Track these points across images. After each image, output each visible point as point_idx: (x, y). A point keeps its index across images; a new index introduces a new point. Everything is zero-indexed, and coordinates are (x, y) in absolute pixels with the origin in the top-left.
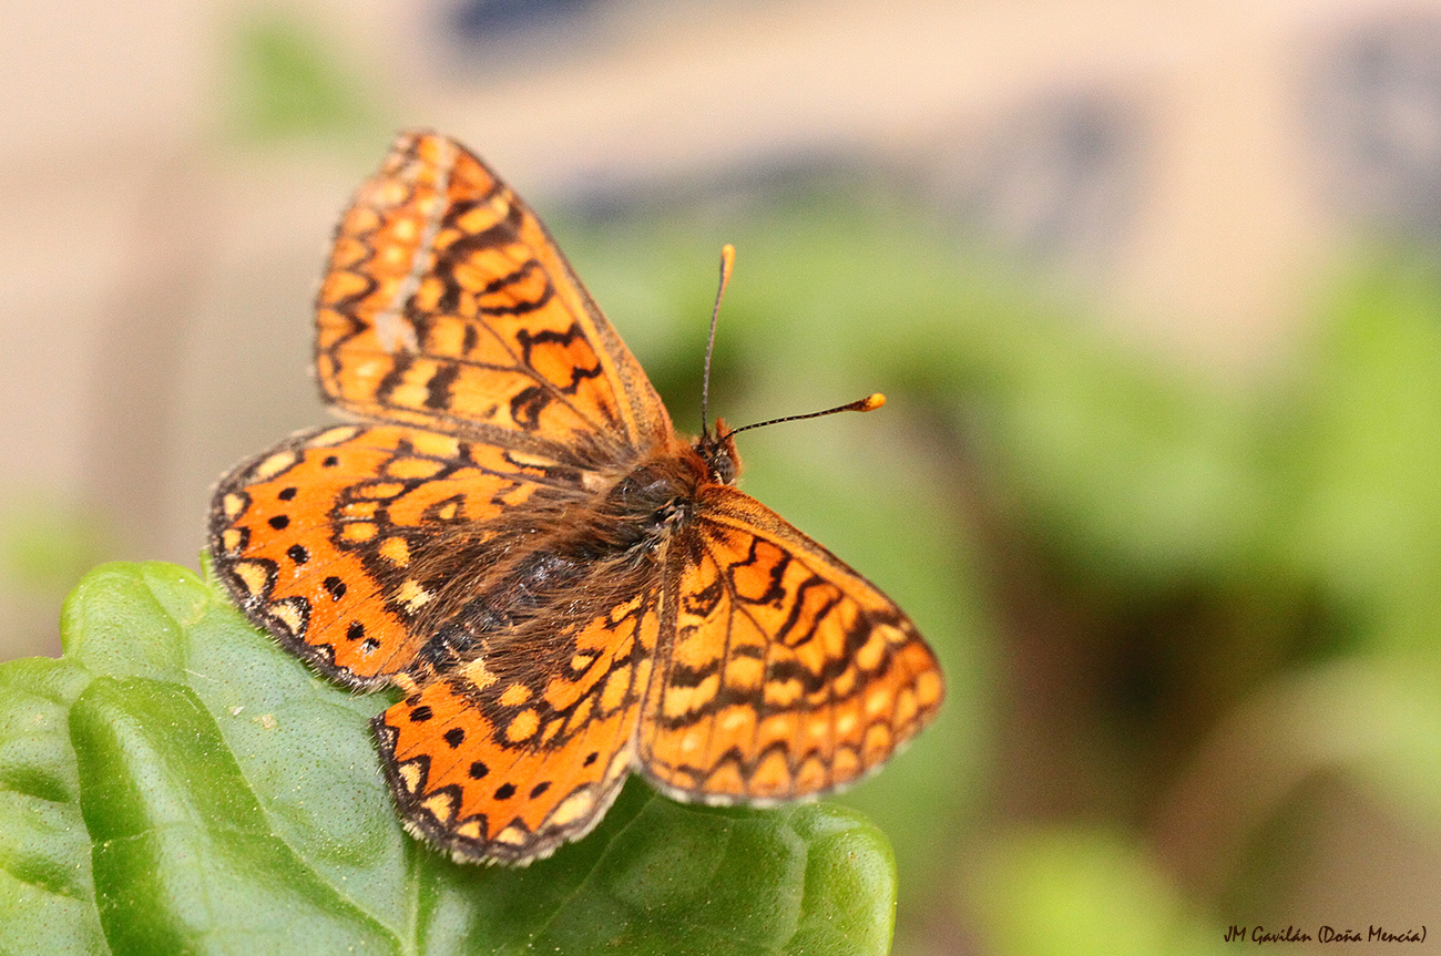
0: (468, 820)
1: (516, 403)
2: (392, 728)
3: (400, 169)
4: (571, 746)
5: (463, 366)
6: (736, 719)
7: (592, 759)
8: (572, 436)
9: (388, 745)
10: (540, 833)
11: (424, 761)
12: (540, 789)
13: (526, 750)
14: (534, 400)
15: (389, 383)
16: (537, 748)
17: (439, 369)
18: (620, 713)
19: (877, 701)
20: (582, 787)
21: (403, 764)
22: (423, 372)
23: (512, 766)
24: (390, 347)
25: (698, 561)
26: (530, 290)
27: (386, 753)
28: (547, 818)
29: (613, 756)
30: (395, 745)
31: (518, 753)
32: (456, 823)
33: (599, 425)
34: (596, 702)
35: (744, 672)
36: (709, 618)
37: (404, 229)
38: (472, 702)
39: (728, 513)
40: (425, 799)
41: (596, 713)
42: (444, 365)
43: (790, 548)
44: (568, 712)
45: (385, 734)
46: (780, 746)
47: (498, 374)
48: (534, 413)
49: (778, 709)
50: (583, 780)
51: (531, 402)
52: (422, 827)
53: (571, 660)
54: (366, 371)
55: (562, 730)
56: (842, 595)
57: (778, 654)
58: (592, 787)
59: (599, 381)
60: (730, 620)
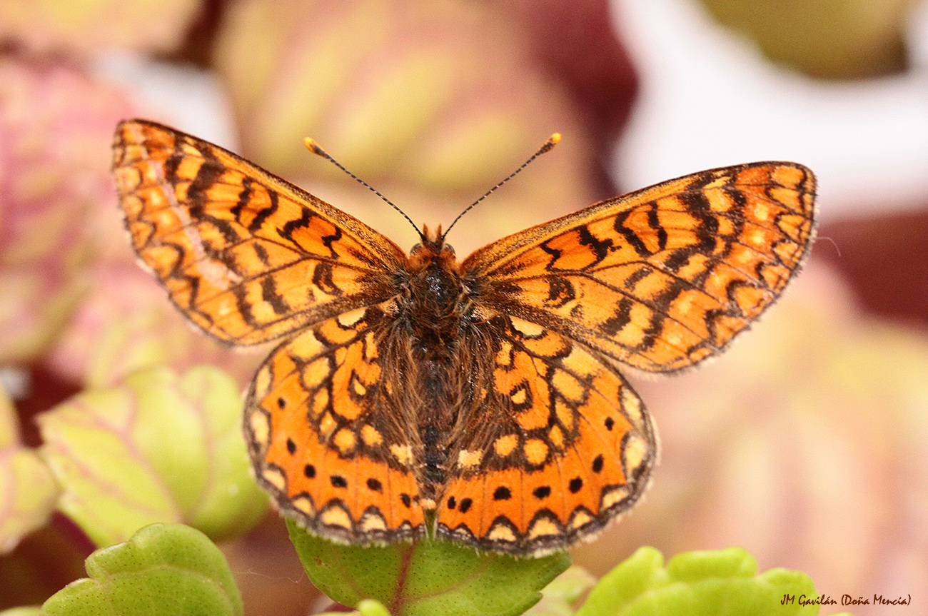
0: (572, 517)
1: (316, 281)
2: (459, 527)
3: (123, 156)
4: (585, 428)
5: (273, 274)
6: (684, 305)
7: (609, 424)
8: (359, 285)
9: (466, 536)
10: (631, 480)
11: (502, 520)
12: (598, 465)
13: (555, 458)
14: (324, 273)
15: (245, 310)
16: (561, 452)
17: (261, 283)
18: (591, 391)
19: (761, 212)
20: (626, 439)
21: (488, 534)
22: (255, 292)
23: (559, 472)
24: (225, 286)
25: (518, 290)
26: (260, 200)
27: (470, 541)
28: (625, 471)
29: (622, 410)
30: (469, 531)
31: (554, 464)
32: (565, 526)
33: (365, 268)
34: (564, 401)
35: (651, 285)
36: (578, 295)
37: (155, 199)
38: (482, 473)
39: (498, 258)
40: (527, 534)
41: (574, 406)
42: (263, 279)
43: (576, 224)
44: (553, 420)
45: (458, 533)
46: (733, 285)
47: (294, 268)
48: (329, 281)
49: (705, 275)
50: (621, 436)
51: (322, 276)
52: (545, 546)
53: (512, 402)
54: (225, 309)
55: (563, 430)
56: (654, 205)
57: (659, 260)
58: (630, 433)
59: (344, 238)
60: (597, 281)
